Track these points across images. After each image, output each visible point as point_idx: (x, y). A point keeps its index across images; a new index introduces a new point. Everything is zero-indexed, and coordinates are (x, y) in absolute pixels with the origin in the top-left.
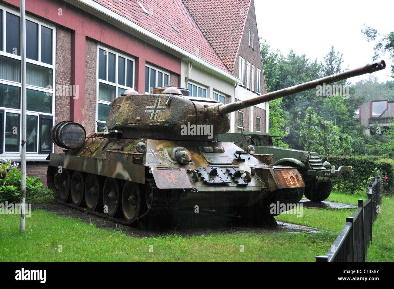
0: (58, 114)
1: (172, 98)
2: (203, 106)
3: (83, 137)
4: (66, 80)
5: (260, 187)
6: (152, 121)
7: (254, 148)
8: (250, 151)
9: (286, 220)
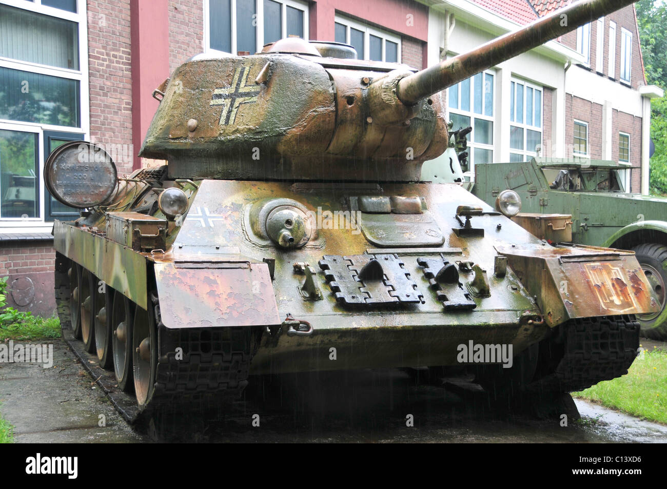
0: (99, 129)
1: (276, 64)
2: (359, 81)
3: (111, 180)
4: (119, 51)
5: (516, 311)
6: (224, 131)
7: (517, 199)
8: (505, 205)
9: (613, 402)
